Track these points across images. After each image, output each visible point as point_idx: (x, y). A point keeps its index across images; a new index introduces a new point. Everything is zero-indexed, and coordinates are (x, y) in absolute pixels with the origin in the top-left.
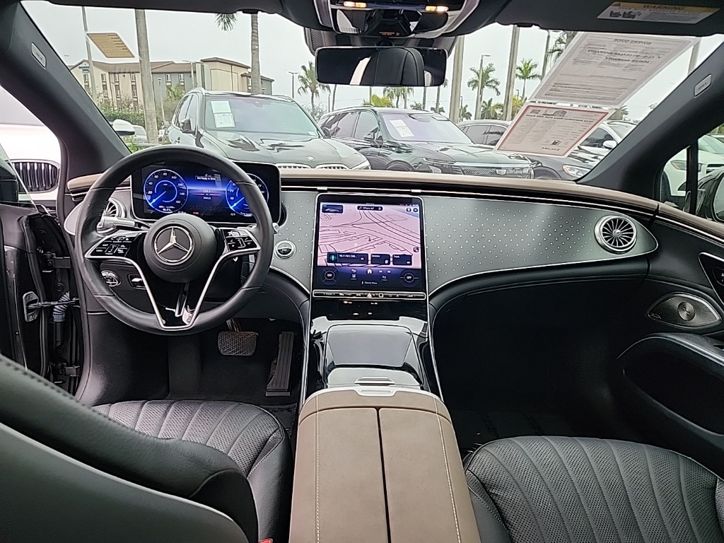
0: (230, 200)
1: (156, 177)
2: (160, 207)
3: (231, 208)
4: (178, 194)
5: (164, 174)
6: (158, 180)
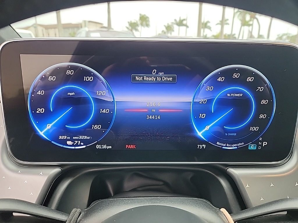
2: (62, 137)
4: (98, 110)
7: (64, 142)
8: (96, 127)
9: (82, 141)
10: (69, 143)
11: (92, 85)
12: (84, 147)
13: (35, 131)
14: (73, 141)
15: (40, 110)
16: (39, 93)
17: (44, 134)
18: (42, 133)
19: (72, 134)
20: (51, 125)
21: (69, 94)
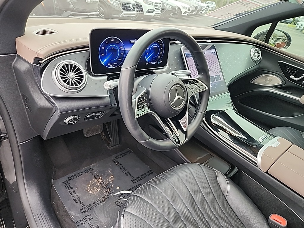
0: (146, 55)
1: (107, 42)
2: (109, 64)
3: (147, 60)
4: (120, 54)
5: (112, 40)
6: (108, 45)
7: (109, 66)
8: (120, 60)
9: (115, 65)
10: (111, 66)
11: (119, 45)
12: (115, 67)
13: (101, 63)
14: (112, 65)
15: (103, 55)
16: (103, 48)
17: (104, 63)
18: (102, 63)
19: (112, 63)
20: (106, 60)
21: (112, 48)
